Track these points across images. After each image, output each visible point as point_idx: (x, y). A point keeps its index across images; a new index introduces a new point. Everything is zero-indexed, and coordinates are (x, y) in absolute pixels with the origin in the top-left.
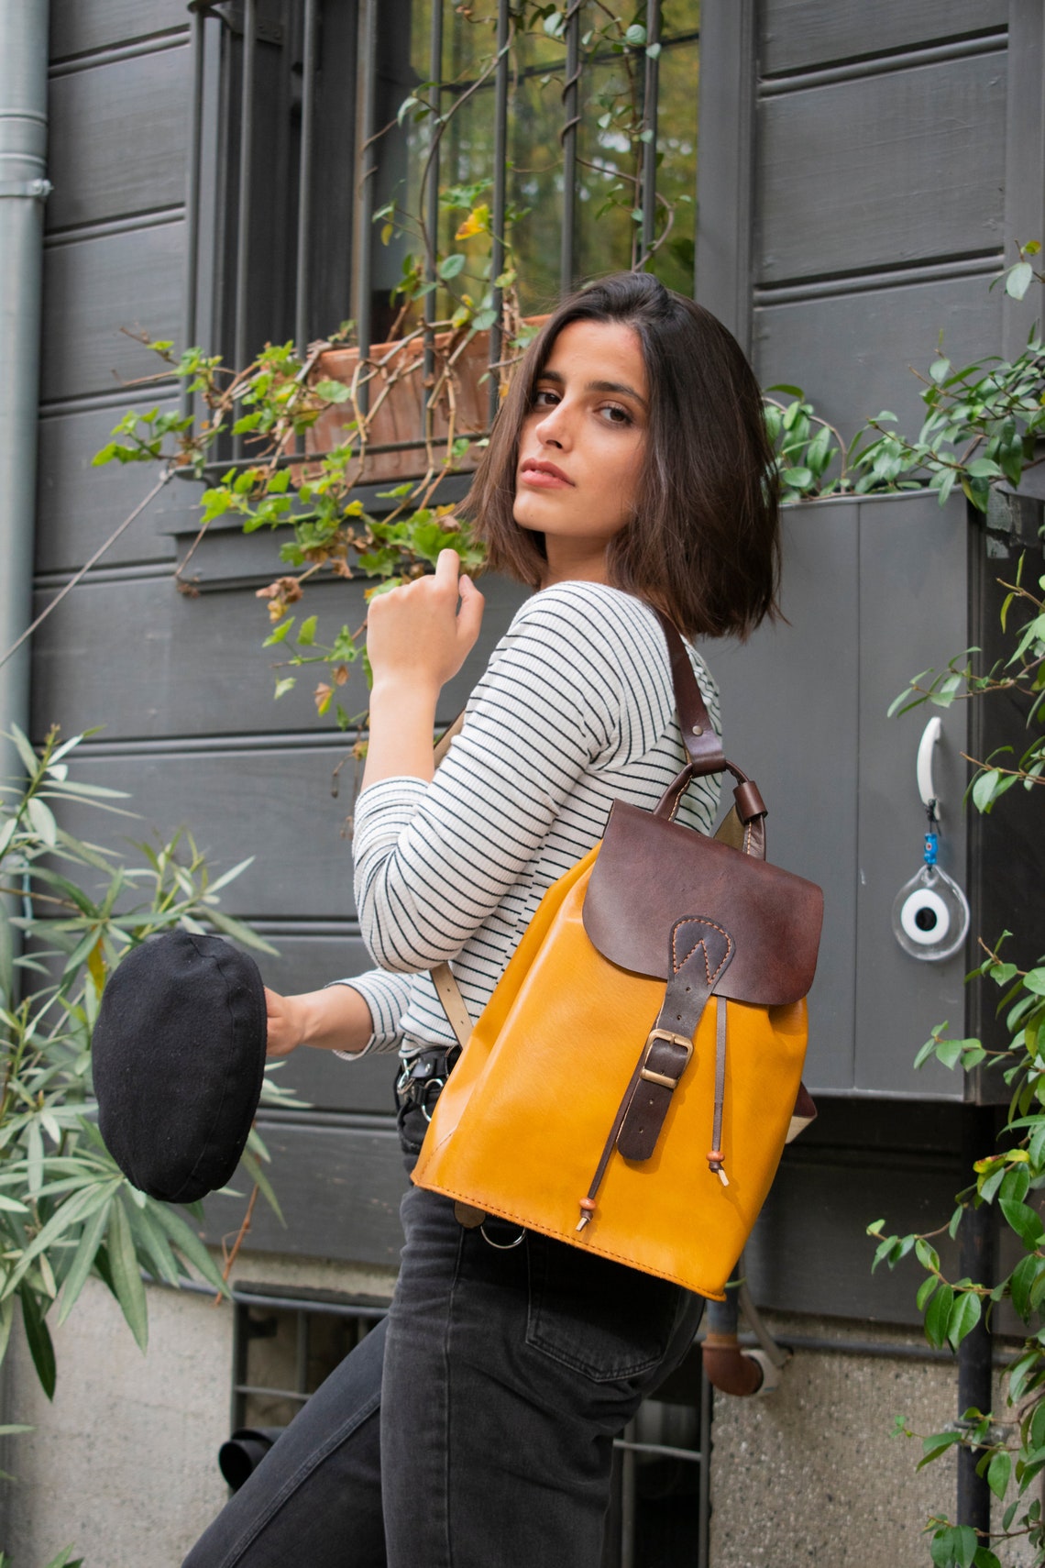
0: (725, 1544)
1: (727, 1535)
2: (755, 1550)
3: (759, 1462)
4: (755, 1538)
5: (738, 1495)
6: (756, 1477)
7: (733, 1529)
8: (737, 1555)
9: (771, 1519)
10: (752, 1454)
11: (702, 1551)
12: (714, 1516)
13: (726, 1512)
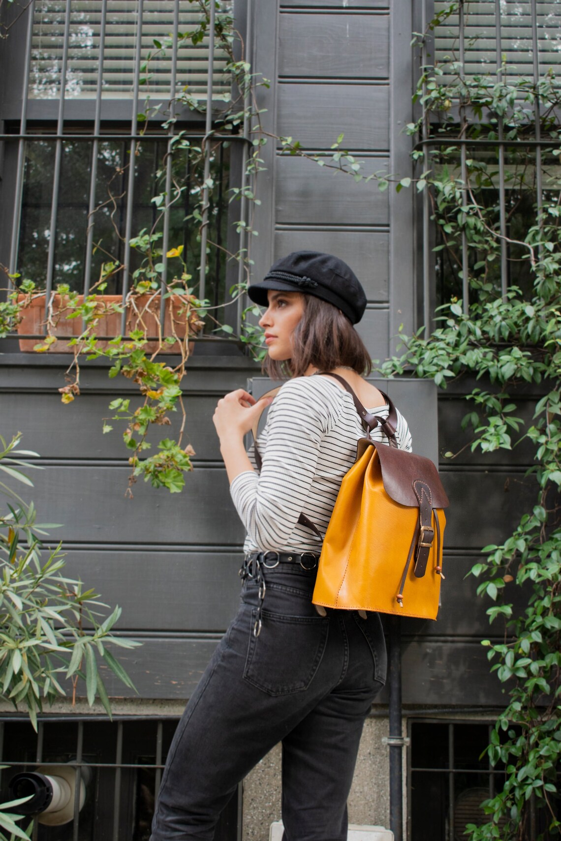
0: (251, 804)
1: (252, 800)
2: (267, 804)
3: (269, 767)
4: (267, 799)
5: (258, 783)
6: (268, 774)
7: (256, 797)
8: (257, 808)
9: (276, 790)
10: (265, 764)
11: (239, 808)
12: (245, 792)
13: (251, 790)
